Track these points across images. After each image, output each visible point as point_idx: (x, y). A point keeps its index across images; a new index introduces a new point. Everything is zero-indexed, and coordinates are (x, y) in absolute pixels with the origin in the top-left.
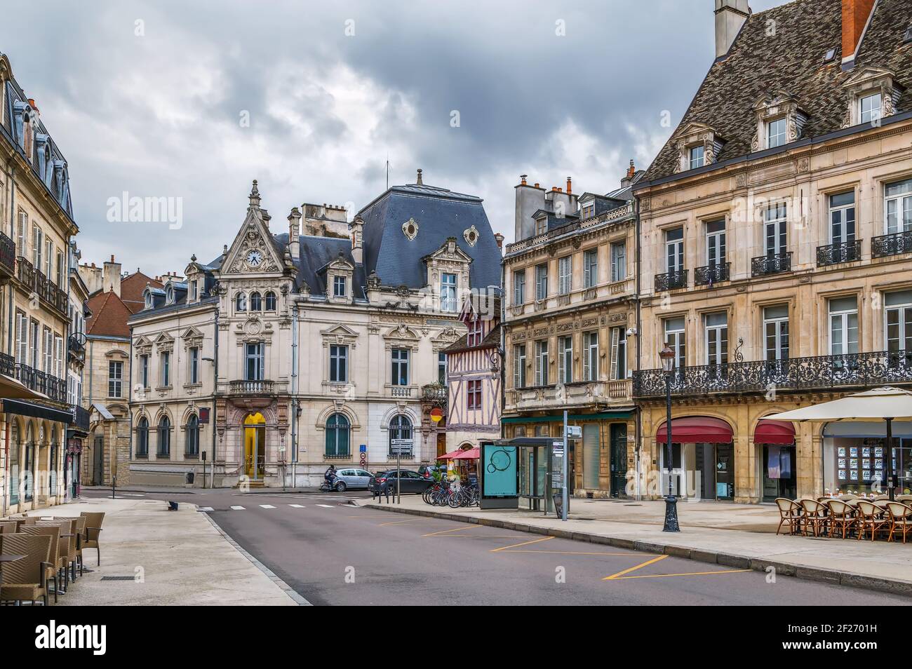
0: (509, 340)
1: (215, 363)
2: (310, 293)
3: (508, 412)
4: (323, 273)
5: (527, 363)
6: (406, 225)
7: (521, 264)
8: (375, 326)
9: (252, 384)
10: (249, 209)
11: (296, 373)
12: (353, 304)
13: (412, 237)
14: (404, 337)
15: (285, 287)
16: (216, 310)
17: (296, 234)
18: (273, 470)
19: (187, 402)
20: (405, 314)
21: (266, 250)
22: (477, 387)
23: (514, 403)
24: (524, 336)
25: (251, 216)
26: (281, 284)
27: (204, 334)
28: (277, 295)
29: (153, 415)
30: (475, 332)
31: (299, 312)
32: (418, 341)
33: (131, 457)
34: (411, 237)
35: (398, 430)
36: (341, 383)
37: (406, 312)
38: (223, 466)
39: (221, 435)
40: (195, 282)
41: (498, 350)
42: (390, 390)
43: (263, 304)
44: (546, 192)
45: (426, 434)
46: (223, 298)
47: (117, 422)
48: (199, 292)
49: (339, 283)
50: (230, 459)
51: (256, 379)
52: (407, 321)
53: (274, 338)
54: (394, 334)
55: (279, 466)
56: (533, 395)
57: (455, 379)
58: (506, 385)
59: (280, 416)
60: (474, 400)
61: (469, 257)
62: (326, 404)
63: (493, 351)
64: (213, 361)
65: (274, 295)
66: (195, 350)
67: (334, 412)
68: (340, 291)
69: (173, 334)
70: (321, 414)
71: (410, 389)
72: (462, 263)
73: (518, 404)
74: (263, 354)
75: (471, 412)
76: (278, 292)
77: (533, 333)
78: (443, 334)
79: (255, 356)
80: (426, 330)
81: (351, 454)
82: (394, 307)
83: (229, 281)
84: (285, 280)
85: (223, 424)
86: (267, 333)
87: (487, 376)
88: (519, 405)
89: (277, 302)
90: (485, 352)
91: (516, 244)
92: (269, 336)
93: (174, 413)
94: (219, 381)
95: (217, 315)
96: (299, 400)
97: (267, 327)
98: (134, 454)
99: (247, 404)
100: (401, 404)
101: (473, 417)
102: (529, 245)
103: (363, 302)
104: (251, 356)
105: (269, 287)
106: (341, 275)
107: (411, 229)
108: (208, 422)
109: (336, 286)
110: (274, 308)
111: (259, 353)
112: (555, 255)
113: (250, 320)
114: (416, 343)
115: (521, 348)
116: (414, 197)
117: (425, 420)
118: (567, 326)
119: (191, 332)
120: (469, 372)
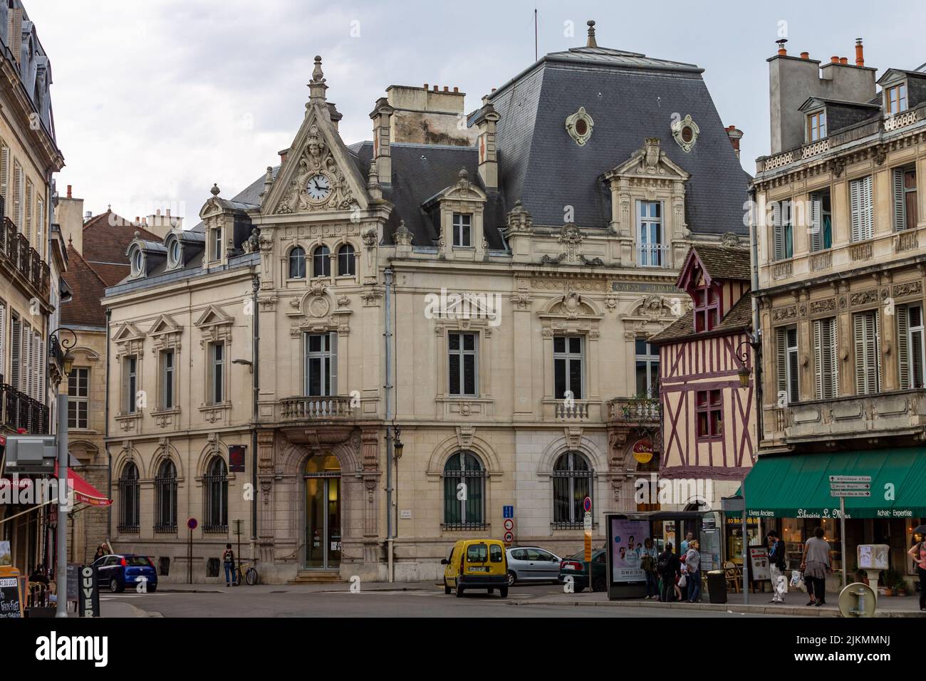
0: (767, 321)
1: (254, 368)
2: (413, 243)
3: (771, 445)
4: (433, 209)
5: (801, 360)
6: (571, 120)
7: (783, 190)
8: (524, 297)
9: (318, 403)
10: (308, 106)
11: (392, 382)
12: (486, 261)
13: (583, 140)
14: (575, 315)
15: (371, 235)
16: (255, 277)
17: (385, 142)
18: (356, 552)
19: (206, 436)
20: (576, 274)
21: (338, 174)
22: (713, 402)
23: (779, 429)
24: (794, 314)
25: (312, 118)
26: (365, 230)
27: (233, 319)
28: (357, 250)
29: (146, 459)
30: (706, 307)
31: (394, 277)
32: (598, 320)
33: (109, 532)
34: (581, 140)
35: (567, 479)
36: (469, 397)
37: (578, 270)
38: (271, 545)
39: (267, 491)
40: (218, 231)
41: (748, 338)
42: (553, 407)
43: (334, 265)
44: (820, 65)
45: (617, 484)
46: (267, 256)
47: (87, 471)
48: (224, 247)
49: (461, 225)
50: (282, 534)
51: (323, 393)
52: (579, 285)
53: (354, 324)
54: (557, 309)
55: (366, 544)
56: (813, 415)
57: (673, 389)
58: (764, 398)
59: (366, 458)
60: (709, 425)
61: (684, 170)
62: (441, 437)
63: (740, 340)
64: (250, 364)
65: (351, 248)
66: (217, 348)
67: (457, 449)
68: (464, 238)
69: (182, 320)
70: (434, 452)
71: (587, 405)
72: (671, 181)
73: (787, 430)
74: (335, 351)
75: (704, 447)
76: (359, 244)
77: (809, 308)
78: (642, 306)
79: (321, 355)
80: (612, 302)
81: (487, 522)
82: (555, 263)
83: (277, 227)
84: (370, 223)
85: (270, 473)
86: (341, 315)
87: (731, 384)
88: (790, 432)
89: (357, 260)
90: (726, 343)
91: (773, 157)
92: (345, 319)
93: (185, 456)
94: (261, 398)
95: (257, 285)
96: (398, 429)
97: (340, 305)
98: (114, 526)
99: (311, 439)
100: (572, 433)
101: (705, 453)
102: (796, 158)
103: (501, 256)
104: (316, 355)
105: (342, 235)
106: (463, 211)
107: (581, 127)
108: (242, 470)
109: (456, 229)
110: (352, 272)
111: (327, 349)
112: (843, 175)
113: (312, 294)
114: (595, 324)
115: (788, 333)
116: (585, 70)
117: (614, 459)
118: (868, 297)
119: (212, 315)
120: (698, 376)
